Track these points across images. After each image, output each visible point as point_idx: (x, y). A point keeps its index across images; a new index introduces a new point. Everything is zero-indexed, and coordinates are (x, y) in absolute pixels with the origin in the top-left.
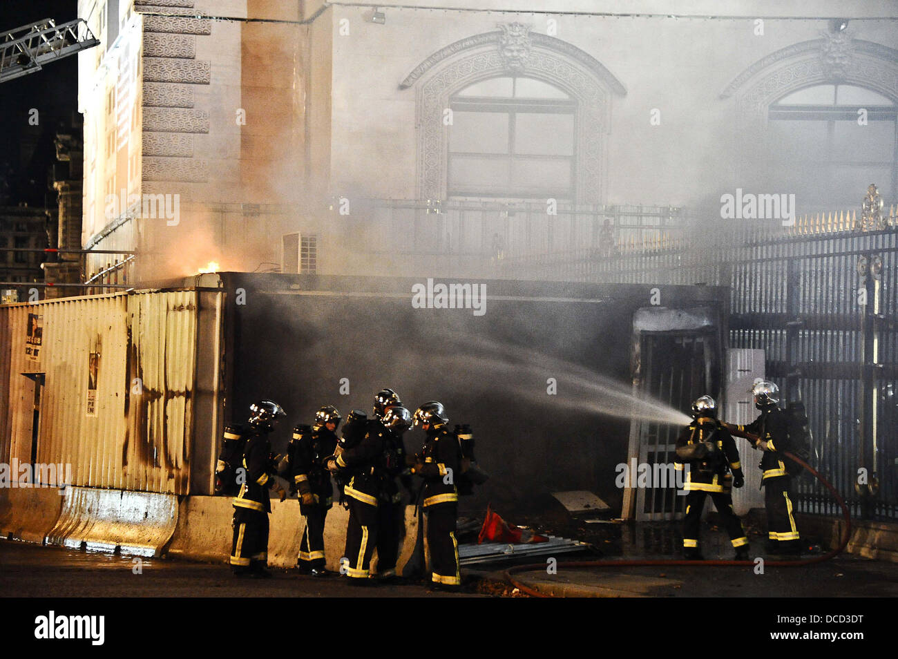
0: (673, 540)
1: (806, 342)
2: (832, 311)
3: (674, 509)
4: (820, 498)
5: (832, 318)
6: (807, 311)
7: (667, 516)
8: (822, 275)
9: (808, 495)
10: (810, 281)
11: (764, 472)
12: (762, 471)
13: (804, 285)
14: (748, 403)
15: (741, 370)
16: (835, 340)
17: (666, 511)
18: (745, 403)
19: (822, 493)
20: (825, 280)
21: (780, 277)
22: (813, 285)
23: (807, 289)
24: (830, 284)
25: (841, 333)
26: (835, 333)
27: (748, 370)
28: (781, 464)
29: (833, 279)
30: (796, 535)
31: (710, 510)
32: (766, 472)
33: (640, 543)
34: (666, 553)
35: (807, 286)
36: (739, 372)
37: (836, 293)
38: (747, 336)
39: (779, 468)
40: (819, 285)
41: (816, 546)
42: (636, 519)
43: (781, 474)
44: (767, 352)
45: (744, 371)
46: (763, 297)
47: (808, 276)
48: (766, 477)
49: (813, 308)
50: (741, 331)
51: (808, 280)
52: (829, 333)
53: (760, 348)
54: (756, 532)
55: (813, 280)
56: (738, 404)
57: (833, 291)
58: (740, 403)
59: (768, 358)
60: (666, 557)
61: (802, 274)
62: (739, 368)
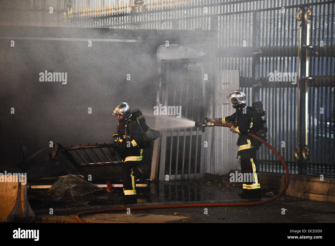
0: (183, 191)
1: (265, 64)
2: (281, 44)
3: (183, 172)
4: (273, 163)
5: (281, 49)
6: (265, 45)
7: (179, 177)
8: (274, 22)
9: (266, 161)
10: (267, 25)
11: (239, 147)
12: (238, 146)
13: (263, 28)
14: (229, 104)
15: (224, 84)
16: (282, 63)
17: (178, 174)
18: (226, 104)
19: (275, 159)
20: (276, 25)
21: (248, 24)
22: (269, 28)
23: (265, 31)
24: (280, 27)
25: (286, 58)
26: (282, 59)
27: (229, 84)
28: (249, 141)
29: (281, 24)
30: (258, 186)
31: (205, 172)
32: (240, 147)
33: (162, 194)
34: (178, 200)
35: (265, 28)
36: (223, 85)
37: (283, 33)
38: (228, 61)
39: (247, 143)
40: (272, 28)
41: (271, 193)
42: (160, 179)
43: (249, 148)
44: (241, 72)
45: (226, 84)
46: (238, 37)
47: (265, 22)
48: (240, 150)
49: (268, 43)
50: (224, 59)
51: (266, 25)
52: (279, 58)
53: (236, 69)
54: (234, 185)
55: (269, 25)
56: (223, 105)
57: (281, 31)
58: (224, 104)
59: (241, 76)
60: (178, 202)
61: (262, 21)
62: (223, 82)
